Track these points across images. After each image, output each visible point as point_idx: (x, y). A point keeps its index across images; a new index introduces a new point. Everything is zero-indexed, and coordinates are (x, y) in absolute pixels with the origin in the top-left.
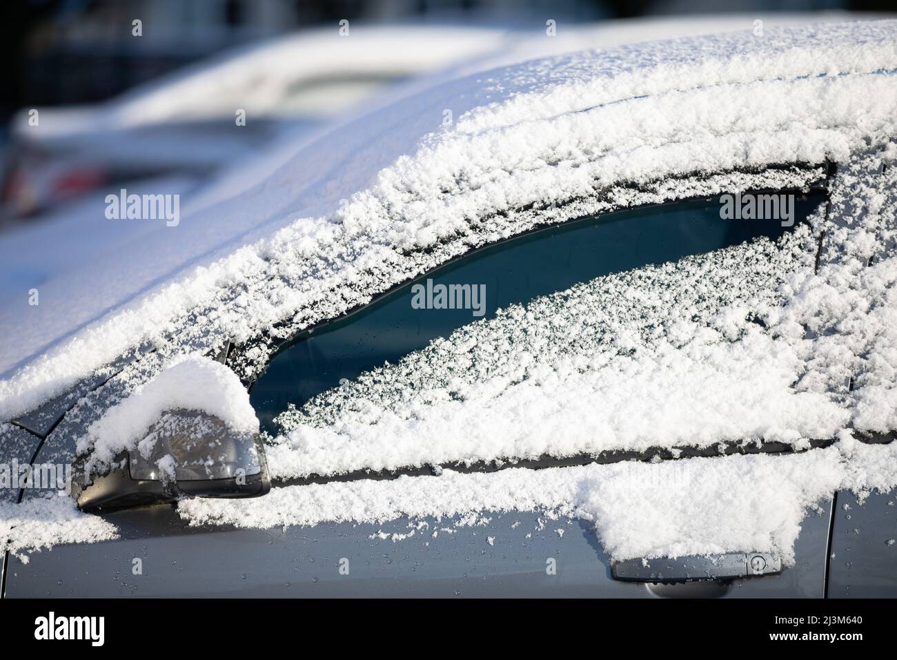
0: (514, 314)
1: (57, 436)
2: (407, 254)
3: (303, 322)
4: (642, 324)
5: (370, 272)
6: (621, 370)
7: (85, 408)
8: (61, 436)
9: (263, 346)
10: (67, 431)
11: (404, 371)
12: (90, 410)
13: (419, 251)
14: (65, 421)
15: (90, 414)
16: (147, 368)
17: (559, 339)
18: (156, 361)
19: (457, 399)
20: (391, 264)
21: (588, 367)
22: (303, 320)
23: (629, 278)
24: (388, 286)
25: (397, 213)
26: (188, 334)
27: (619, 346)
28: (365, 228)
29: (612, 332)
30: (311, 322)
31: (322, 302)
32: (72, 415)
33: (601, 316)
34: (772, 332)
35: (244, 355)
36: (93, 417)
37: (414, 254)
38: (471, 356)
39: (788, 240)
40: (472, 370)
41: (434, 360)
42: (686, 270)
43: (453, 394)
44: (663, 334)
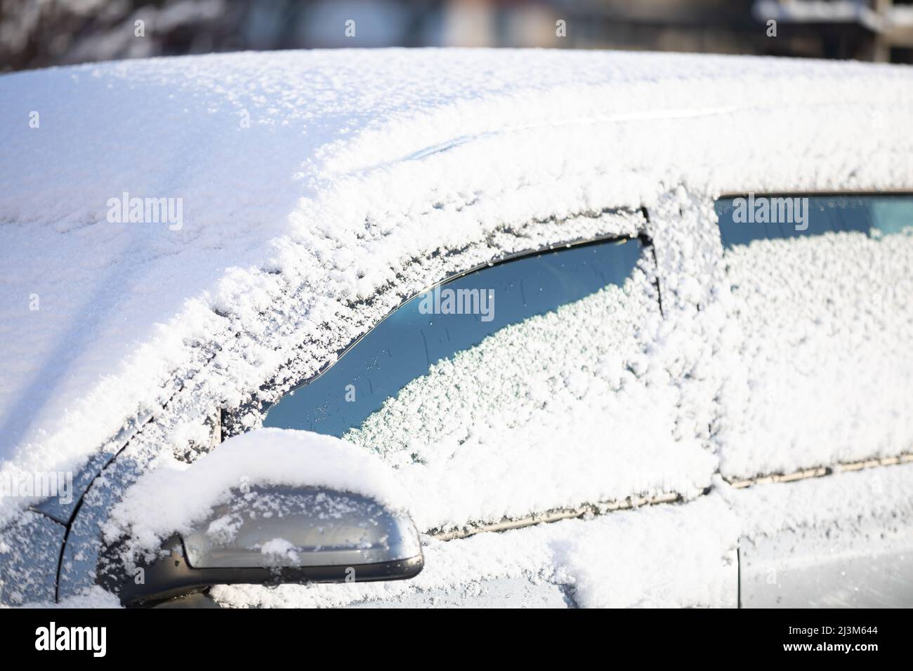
0: (445, 369)
1: (83, 523)
2: (352, 306)
3: (285, 383)
4: (545, 376)
5: (327, 326)
6: (543, 425)
7: (103, 489)
8: (87, 522)
9: (255, 411)
10: (91, 517)
11: (370, 436)
12: (109, 491)
13: (361, 302)
14: (87, 505)
15: (110, 495)
16: (153, 440)
17: (485, 394)
18: (159, 433)
19: (418, 461)
20: (343, 317)
21: (515, 422)
22: (285, 381)
23: (525, 330)
24: (348, 341)
25: (328, 261)
26: (180, 401)
27: (535, 399)
28: (306, 278)
29: (525, 385)
30: (292, 382)
31: (296, 361)
32: (93, 499)
33: (514, 369)
34: (644, 379)
35: (240, 423)
36: (113, 499)
37: (359, 306)
38: (420, 416)
39: (631, 286)
40: (424, 430)
41: (391, 422)
42: (566, 319)
43: (413, 456)
44: (563, 385)
